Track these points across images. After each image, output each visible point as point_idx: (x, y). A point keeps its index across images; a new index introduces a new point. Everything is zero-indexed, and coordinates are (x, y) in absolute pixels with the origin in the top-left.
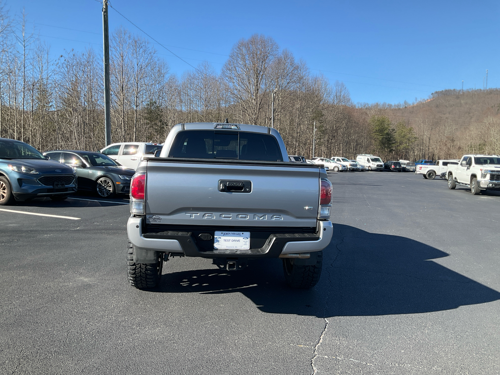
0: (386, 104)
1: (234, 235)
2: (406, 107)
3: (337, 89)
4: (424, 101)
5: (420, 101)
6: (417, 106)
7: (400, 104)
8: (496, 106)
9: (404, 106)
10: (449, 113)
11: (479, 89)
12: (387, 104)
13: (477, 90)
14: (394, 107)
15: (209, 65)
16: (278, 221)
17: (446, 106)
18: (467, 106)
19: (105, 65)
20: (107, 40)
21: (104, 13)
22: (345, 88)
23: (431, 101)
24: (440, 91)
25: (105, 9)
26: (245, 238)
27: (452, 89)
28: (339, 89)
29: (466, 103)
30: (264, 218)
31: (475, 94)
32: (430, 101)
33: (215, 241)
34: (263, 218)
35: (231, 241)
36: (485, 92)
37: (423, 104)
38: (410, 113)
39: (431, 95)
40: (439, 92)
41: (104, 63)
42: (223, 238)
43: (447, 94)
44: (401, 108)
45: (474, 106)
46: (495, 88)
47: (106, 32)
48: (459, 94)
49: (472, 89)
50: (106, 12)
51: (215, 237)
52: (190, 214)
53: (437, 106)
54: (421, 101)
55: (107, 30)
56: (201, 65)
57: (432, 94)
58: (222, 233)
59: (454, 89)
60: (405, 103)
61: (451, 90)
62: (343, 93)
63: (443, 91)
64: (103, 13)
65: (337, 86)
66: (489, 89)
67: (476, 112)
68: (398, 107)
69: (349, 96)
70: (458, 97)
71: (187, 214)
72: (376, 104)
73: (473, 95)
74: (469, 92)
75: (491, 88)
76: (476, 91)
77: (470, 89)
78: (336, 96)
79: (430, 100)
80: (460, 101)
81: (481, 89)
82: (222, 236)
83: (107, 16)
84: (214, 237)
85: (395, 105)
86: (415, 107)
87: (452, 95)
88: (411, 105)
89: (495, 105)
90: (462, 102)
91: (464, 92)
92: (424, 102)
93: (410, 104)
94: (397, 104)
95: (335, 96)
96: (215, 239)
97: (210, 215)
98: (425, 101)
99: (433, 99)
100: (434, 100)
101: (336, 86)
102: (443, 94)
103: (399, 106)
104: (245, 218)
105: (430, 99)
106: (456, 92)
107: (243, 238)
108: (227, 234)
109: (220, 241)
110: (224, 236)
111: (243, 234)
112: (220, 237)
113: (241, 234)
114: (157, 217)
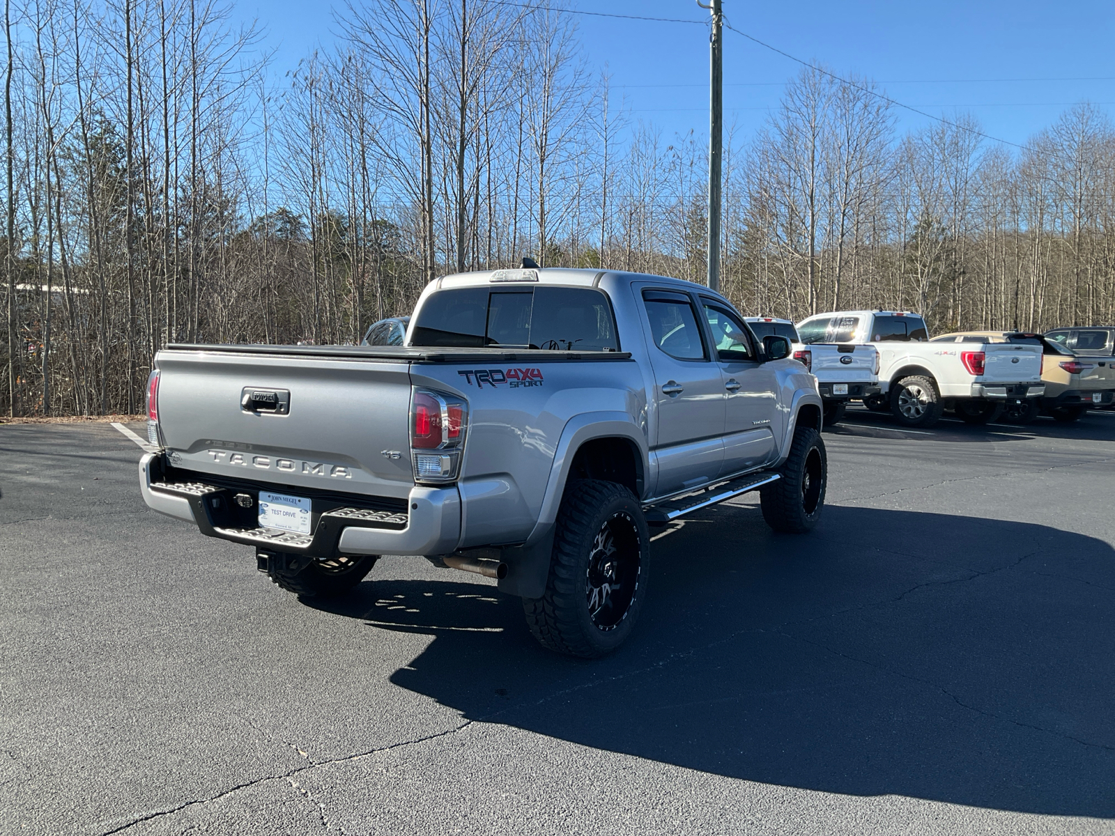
1: (286, 503)
15: (1092, 109)
16: (343, 479)
19: (713, 155)
20: (717, 101)
21: (713, 44)
25: (715, 35)
26: (303, 511)
30: (319, 472)
33: (260, 511)
34: (317, 470)
35: (282, 513)
41: (710, 152)
42: (273, 506)
47: (716, 84)
50: (718, 42)
51: (260, 502)
52: (214, 454)
55: (719, 79)
56: (1070, 115)
58: (269, 496)
64: (711, 44)
71: (211, 453)
82: (269, 502)
83: (720, 51)
84: (258, 503)
96: (260, 508)
97: (240, 457)
107: (301, 511)
108: (277, 498)
109: (267, 513)
110: (271, 502)
111: (299, 501)
112: (268, 504)
113: (297, 501)
114: (178, 456)
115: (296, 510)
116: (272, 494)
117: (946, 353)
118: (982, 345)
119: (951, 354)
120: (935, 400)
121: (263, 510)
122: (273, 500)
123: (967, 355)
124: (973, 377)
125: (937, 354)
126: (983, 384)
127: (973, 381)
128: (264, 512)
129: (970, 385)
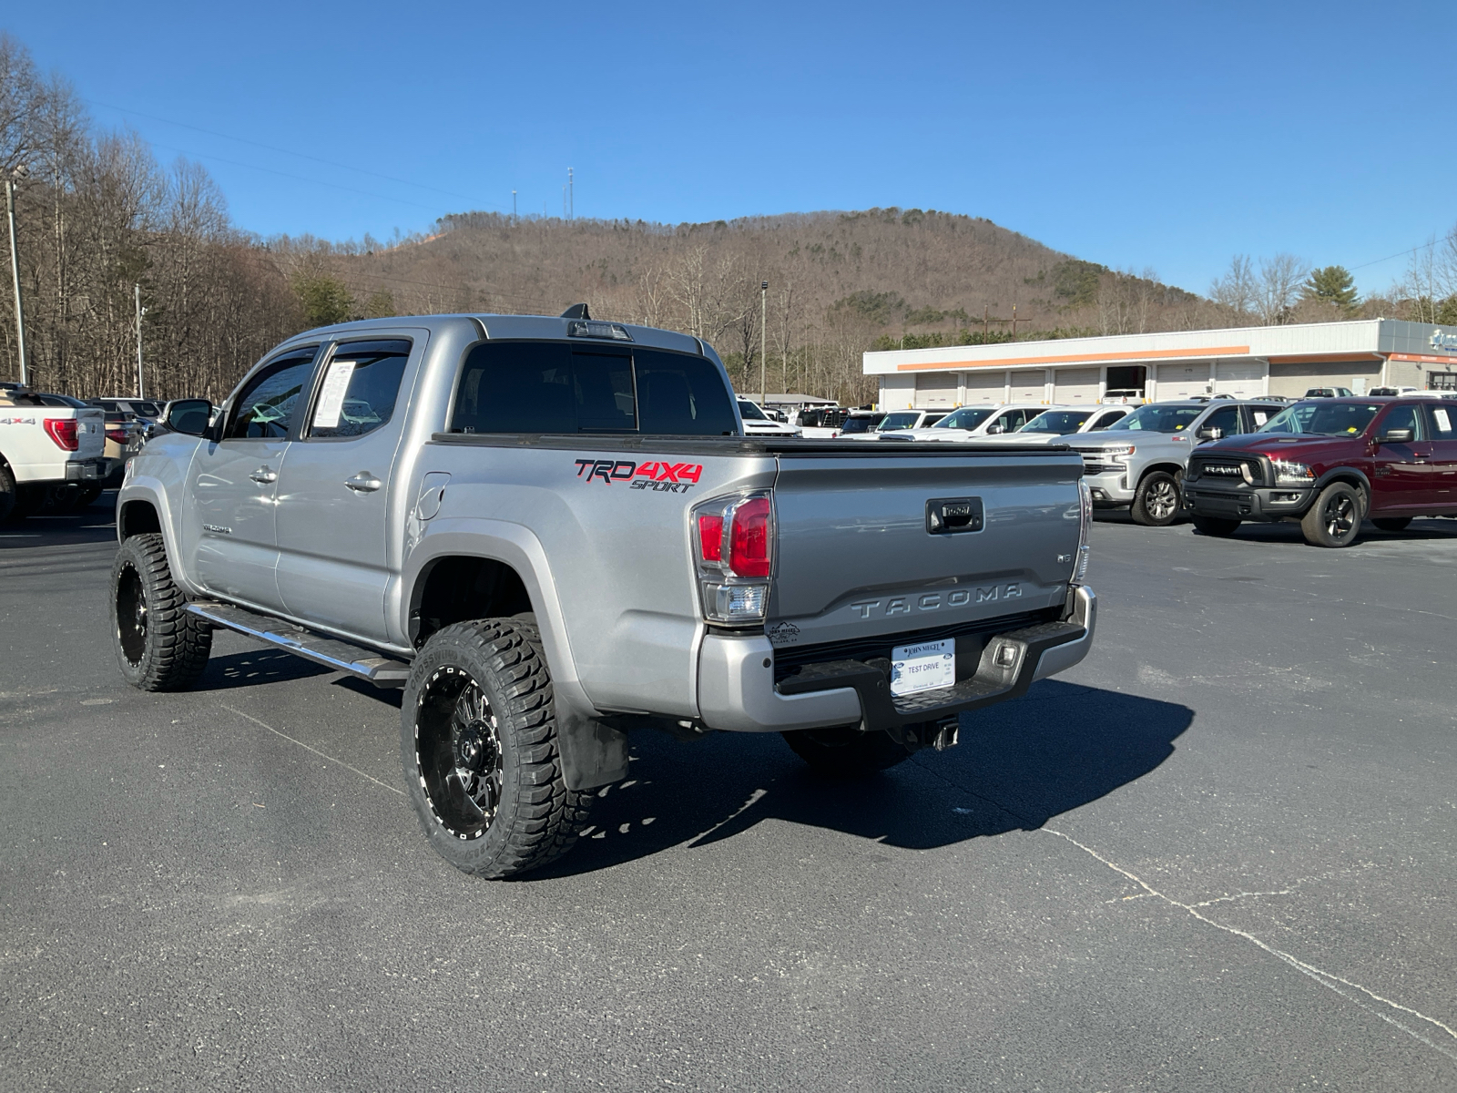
0: (311, 241)
2: (370, 253)
3: (182, 182)
4: (419, 239)
5: (408, 240)
6: (400, 253)
7: (354, 244)
8: (597, 264)
9: (367, 252)
10: (488, 278)
11: (554, 216)
12: (316, 239)
13: (551, 219)
14: (336, 252)
17: (478, 258)
18: (531, 261)
22: (211, 183)
23: (437, 240)
24: (459, 214)
27: (490, 211)
28: (191, 182)
29: (527, 254)
31: (546, 231)
32: (433, 242)
33: (893, 675)
34: (991, 595)
35: (922, 668)
36: (570, 226)
37: (417, 247)
38: (384, 271)
39: (435, 224)
40: (456, 215)
42: (910, 663)
43: (476, 224)
44: (358, 255)
45: (547, 262)
46: (591, 218)
48: (507, 226)
49: (539, 216)
51: (894, 663)
52: (859, 607)
53: (454, 257)
54: (411, 238)
57: (439, 220)
58: (906, 651)
59: (493, 212)
60: (368, 240)
61: (487, 215)
62: (205, 198)
63: (466, 215)
65: (182, 173)
66: (579, 219)
67: (553, 280)
68: (348, 252)
69: (224, 209)
70: (505, 237)
71: (854, 608)
72: (281, 238)
73: (541, 233)
74: (531, 223)
75: (583, 218)
76: (547, 223)
77: (534, 215)
78: (182, 205)
79: (434, 238)
80: (512, 246)
81: (559, 219)
82: (905, 659)
84: (892, 665)
85: (338, 246)
86: (397, 254)
87: (490, 228)
88: (386, 248)
89: (594, 262)
90: (518, 249)
91: (518, 224)
92: (420, 243)
93: (381, 245)
94: (344, 243)
95: (179, 206)
96: (894, 671)
97: (900, 602)
98: (422, 240)
99: (443, 235)
100: (445, 238)
101: (179, 175)
102: (467, 222)
103: (352, 249)
104: (962, 600)
105: (435, 234)
106: (500, 221)
107: (944, 657)
108: (915, 651)
109: (903, 675)
110: (909, 657)
111: (943, 644)
112: (903, 662)
113: (940, 646)
114: (791, 627)
115: (939, 658)
116: (908, 648)
117: (19, 421)
118: (72, 410)
119: (28, 422)
120: (7, 489)
121: (898, 672)
122: (910, 655)
123: (54, 424)
124: (67, 454)
125: (3, 421)
126: (80, 462)
127: (68, 459)
128: (898, 674)
129: (64, 464)
